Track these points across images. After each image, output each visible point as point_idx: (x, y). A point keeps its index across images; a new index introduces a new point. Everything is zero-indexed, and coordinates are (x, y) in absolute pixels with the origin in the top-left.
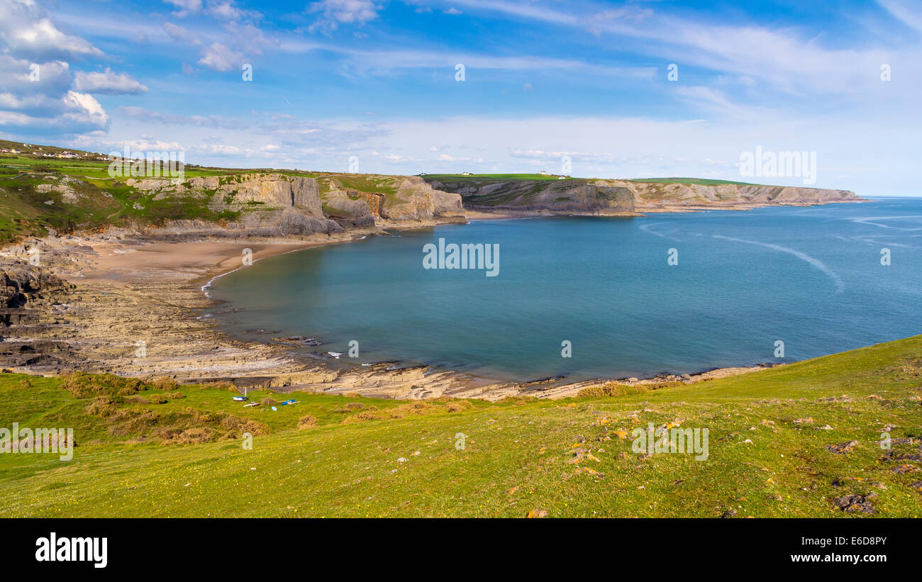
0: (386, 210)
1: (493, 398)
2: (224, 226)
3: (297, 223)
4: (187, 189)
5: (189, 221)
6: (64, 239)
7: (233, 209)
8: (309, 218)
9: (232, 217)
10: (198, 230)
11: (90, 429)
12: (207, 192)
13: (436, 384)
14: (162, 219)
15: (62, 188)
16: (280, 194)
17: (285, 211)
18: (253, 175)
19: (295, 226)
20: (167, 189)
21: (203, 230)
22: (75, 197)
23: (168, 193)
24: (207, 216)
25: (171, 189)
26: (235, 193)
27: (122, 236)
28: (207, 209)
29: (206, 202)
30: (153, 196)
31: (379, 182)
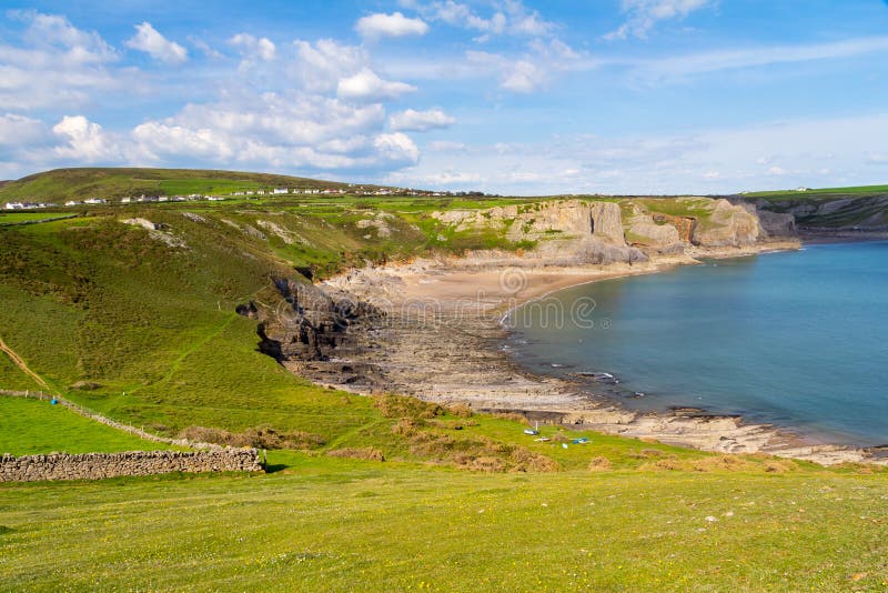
0: (697, 236)
1: (826, 462)
2: (520, 256)
3: (596, 252)
4: (487, 220)
5: (487, 251)
6: (378, 269)
7: (530, 238)
8: (609, 246)
9: (529, 246)
10: (495, 261)
11: (395, 446)
12: (505, 222)
13: (751, 437)
14: (463, 249)
15: (378, 223)
16: (579, 221)
17: (584, 239)
18: (551, 202)
19: (593, 255)
20: (468, 220)
21: (500, 260)
22: (388, 231)
23: (468, 224)
24: (503, 246)
25: (472, 220)
26: (532, 221)
27: (426, 266)
28: (504, 239)
29: (504, 232)
30: (455, 227)
31: (690, 204)
